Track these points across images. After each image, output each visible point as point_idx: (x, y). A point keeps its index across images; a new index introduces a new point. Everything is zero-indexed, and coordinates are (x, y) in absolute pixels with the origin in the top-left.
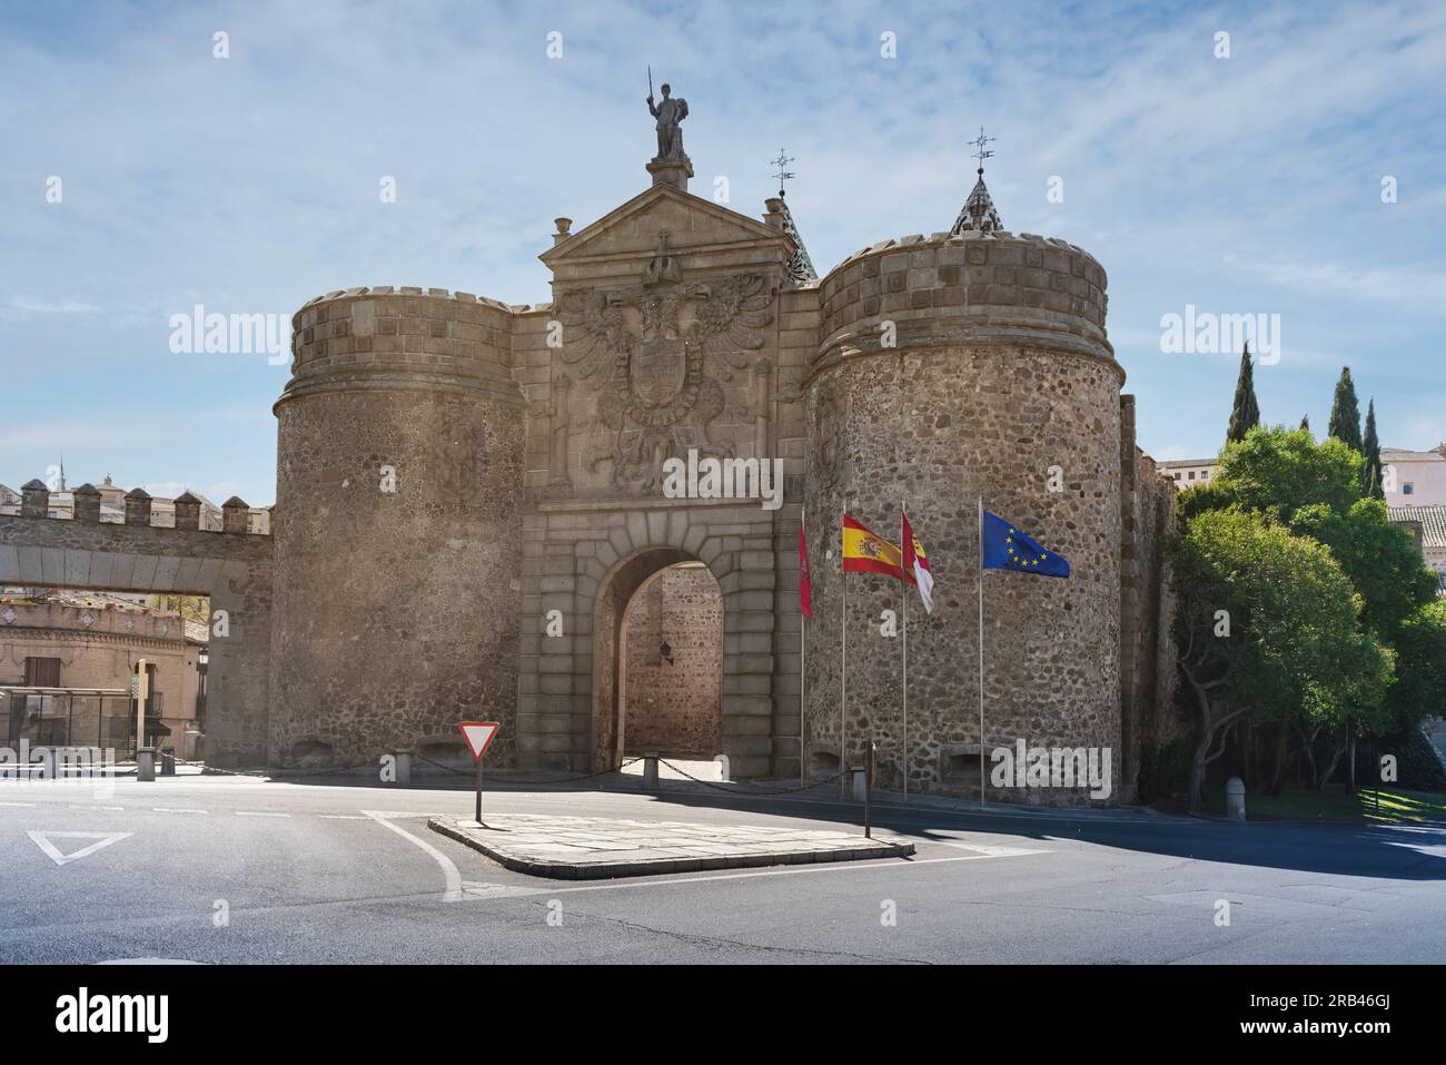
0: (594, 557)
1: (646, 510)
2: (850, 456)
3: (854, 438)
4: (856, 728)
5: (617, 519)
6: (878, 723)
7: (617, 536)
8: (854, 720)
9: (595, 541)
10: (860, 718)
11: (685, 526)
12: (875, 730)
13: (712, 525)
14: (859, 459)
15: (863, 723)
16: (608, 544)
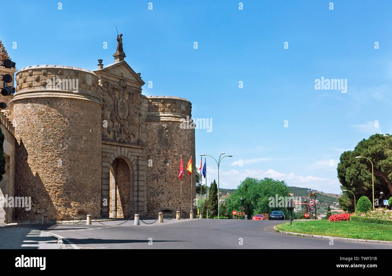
0: (110, 158)
1: (121, 146)
2: (174, 143)
3: (175, 139)
4: (178, 204)
5: (115, 147)
6: (183, 203)
7: (115, 152)
8: (177, 202)
9: (111, 153)
10: (179, 202)
11: (127, 152)
12: (182, 205)
13: (132, 152)
14: (177, 144)
15: (180, 203)
16: (113, 154)
